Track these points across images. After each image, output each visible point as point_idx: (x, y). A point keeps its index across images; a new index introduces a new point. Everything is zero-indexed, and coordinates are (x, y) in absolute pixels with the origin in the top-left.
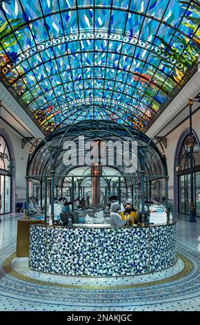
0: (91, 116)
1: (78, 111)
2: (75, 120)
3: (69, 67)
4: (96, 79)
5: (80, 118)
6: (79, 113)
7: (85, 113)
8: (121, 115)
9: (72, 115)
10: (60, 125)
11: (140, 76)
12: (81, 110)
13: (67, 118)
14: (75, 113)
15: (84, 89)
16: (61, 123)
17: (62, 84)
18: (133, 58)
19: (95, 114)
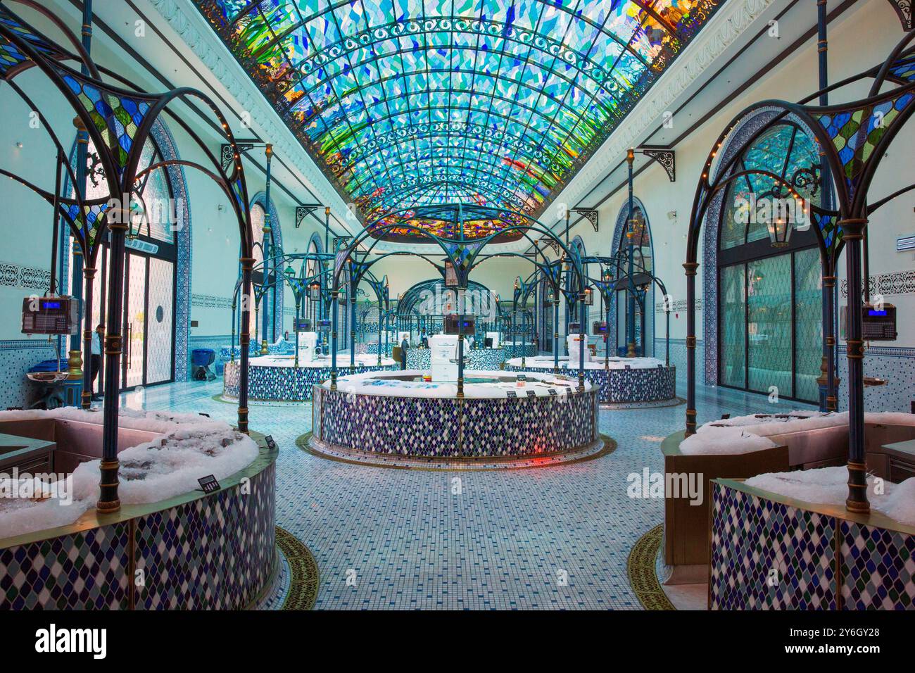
0: (441, 197)
1: (422, 189)
2: (415, 201)
3: (413, 148)
4: (451, 157)
5: (424, 199)
6: (422, 192)
7: (431, 193)
8: (491, 197)
9: (411, 195)
10: (390, 209)
11: (512, 162)
12: (425, 188)
13: (402, 200)
14: (415, 192)
15: (432, 166)
16: (391, 207)
17: (401, 164)
18: (500, 145)
19: (449, 194)
